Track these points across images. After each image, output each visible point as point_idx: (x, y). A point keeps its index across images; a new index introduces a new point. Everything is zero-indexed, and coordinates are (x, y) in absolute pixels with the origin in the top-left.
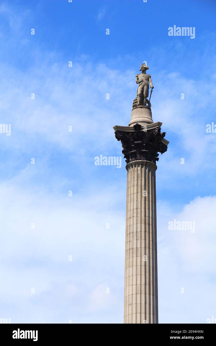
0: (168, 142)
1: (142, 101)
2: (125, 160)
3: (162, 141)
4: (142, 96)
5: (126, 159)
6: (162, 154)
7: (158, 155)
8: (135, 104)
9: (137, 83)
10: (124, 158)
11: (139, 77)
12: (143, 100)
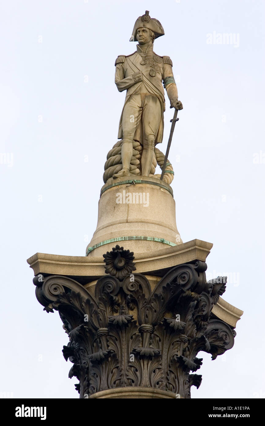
0: (237, 315)
1: (139, 156)
2: (76, 385)
3: (216, 311)
4: (138, 138)
5: (78, 382)
6: (214, 358)
7: (199, 363)
8: (112, 168)
9: (121, 90)
10: (70, 376)
11: (126, 66)
12: (141, 154)
